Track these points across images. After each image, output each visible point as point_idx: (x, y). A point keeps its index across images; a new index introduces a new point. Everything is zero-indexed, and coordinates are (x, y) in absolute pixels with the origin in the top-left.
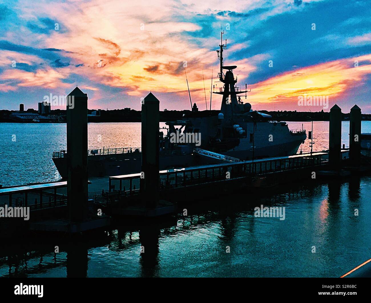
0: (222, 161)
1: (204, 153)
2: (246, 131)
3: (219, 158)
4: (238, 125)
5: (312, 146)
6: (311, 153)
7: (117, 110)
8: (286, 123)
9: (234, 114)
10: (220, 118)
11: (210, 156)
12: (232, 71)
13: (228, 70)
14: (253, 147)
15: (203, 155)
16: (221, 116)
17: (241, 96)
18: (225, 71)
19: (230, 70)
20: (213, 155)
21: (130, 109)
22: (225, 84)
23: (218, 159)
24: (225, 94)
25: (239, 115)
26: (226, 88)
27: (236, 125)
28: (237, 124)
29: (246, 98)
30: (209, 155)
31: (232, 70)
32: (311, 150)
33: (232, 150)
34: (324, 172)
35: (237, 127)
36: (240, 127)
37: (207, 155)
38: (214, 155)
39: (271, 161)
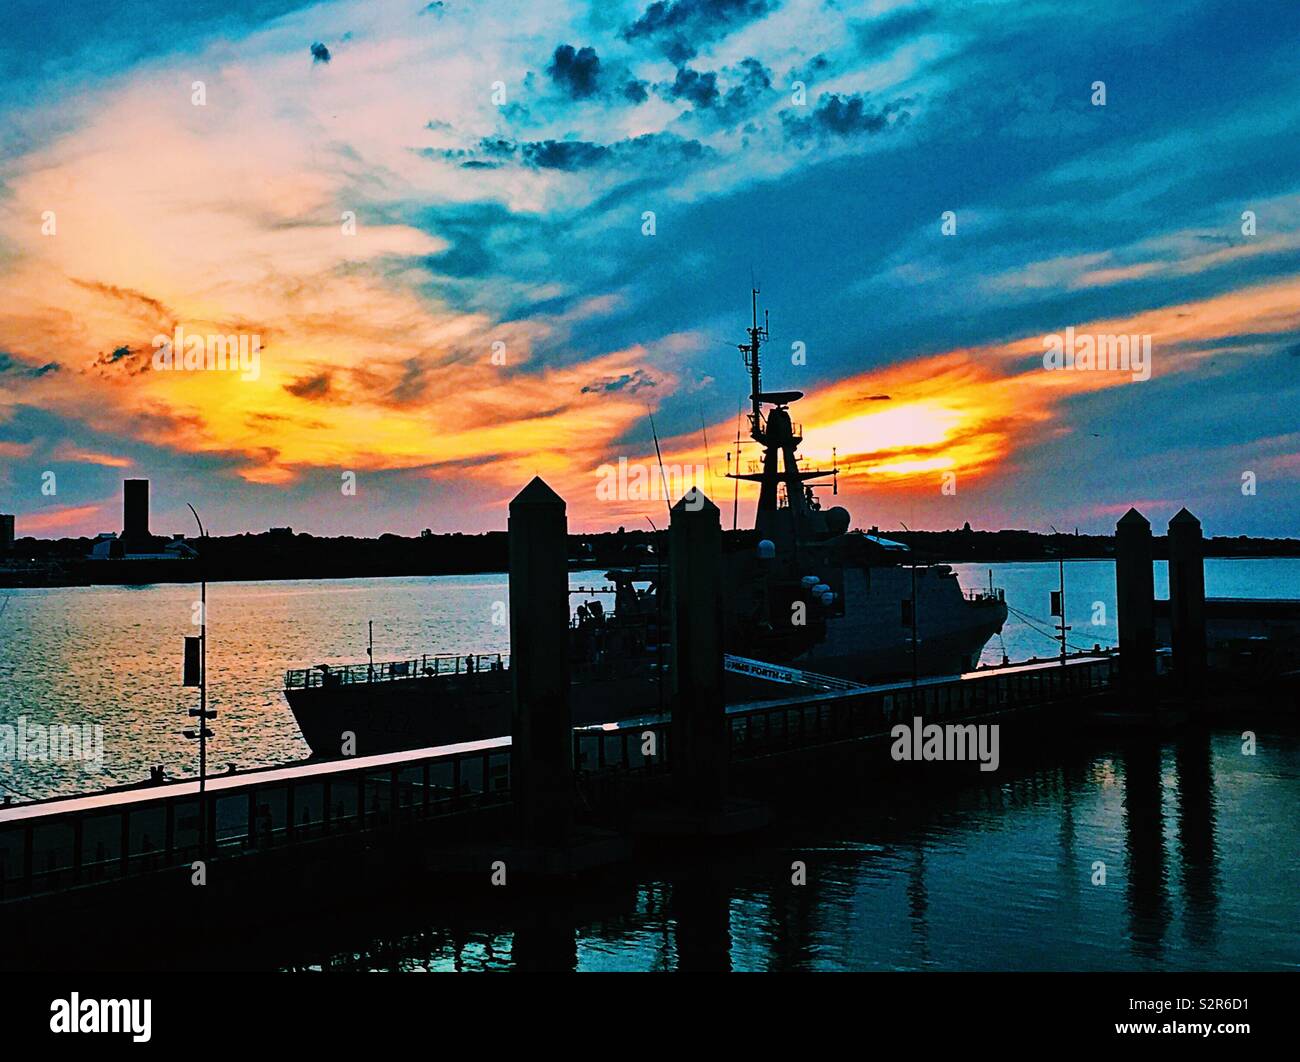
0: (796, 689)
1: (737, 666)
2: (842, 594)
3: (787, 679)
4: (817, 578)
5: (1062, 638)
6: (1063, 658)
7: (244, 535)
8: (950, 569)
9: (798, 544)
10: (764, 556)
11: (754, 674)
12: (787, 408)
13: (775, 407)
14: (914, 641)
15: (734, 670)
16: (768, 548)
17: (812, 486)
18: (766, 409)
19: (782, 406)
20: (764, 672)
21: (289, 530)
22: (766, 448)
23: (784, 681)
24: (768, 479)
25: (813, 544)
26: (770, 460)
27: (813, 578)
28: (811, 575)
29: (835, 493)
30: (753, 670)
31: (789, 404)
32: (1063, 649)
33: (805, 655)
34: (1106, 714)
35: (814, 584)
36: (821, 583)
37: (747, 671)
38: (770, 672)
39: (936, 687)
